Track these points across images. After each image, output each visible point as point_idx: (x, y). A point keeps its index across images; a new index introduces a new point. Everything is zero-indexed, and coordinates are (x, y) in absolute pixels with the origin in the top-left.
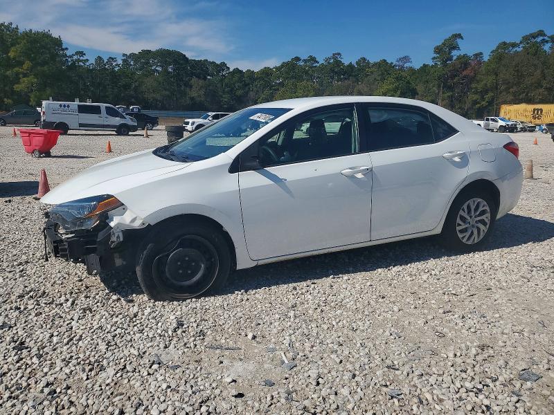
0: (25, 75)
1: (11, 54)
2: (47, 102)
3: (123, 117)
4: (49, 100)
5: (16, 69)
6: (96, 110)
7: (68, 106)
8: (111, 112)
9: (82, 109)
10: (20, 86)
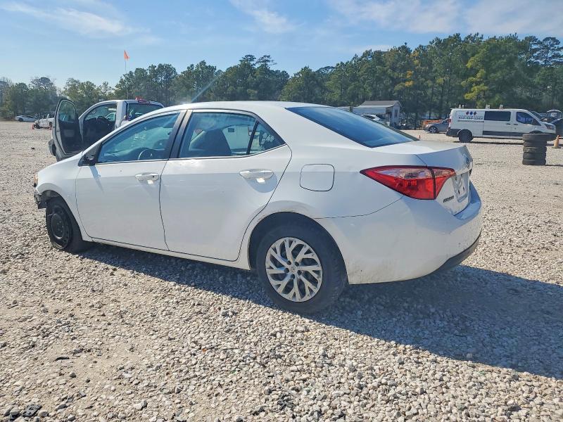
0: (478, 83)
1: (469, 65)
2: (456, 109)
3: (536, 123)
4: (458, 107)
5: (471, 78)
6: (505, 117)
7: (475, 113)
8: (522, 118)
9: (489, 116)
10: (470, 95)
